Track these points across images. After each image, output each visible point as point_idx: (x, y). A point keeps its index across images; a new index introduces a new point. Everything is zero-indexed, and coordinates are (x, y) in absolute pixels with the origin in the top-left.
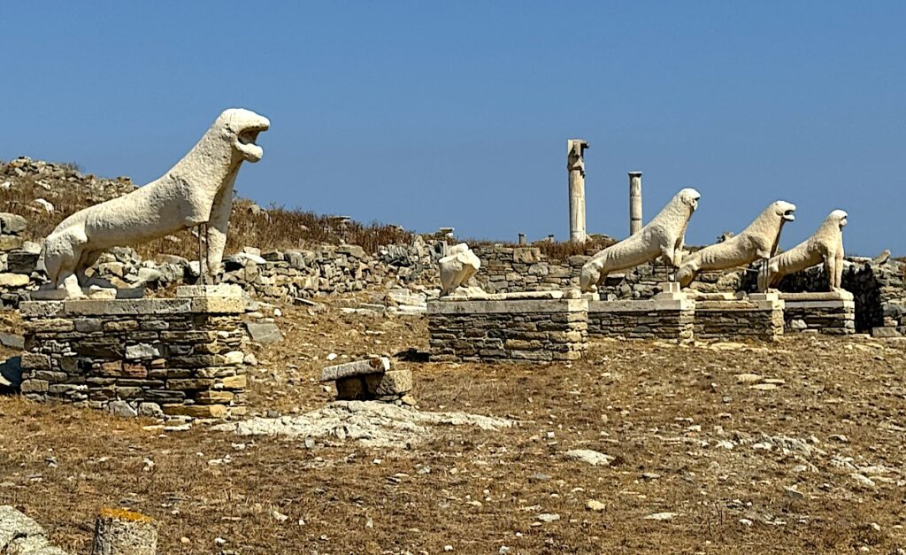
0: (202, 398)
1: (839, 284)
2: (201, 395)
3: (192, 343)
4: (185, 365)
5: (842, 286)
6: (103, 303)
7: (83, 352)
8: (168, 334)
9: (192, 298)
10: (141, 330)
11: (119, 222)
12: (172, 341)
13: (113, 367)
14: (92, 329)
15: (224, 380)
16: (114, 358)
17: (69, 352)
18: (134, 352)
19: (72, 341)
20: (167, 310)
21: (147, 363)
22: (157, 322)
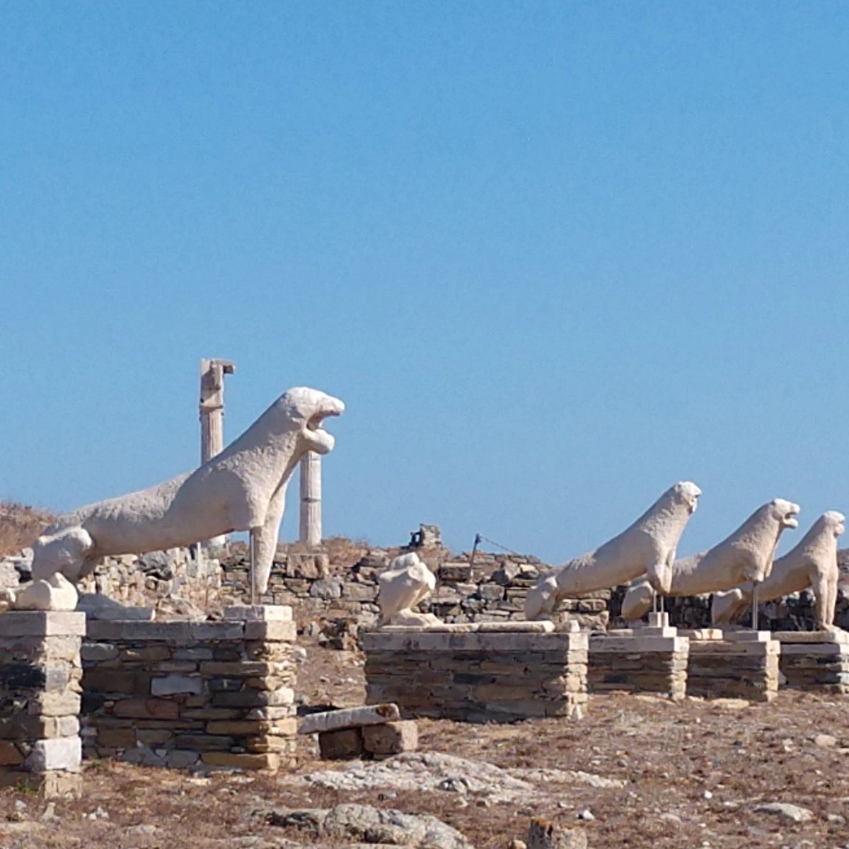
0: (257, 745)
1: (831, 620)
2: (255, 742)
3: (244, 677)
5: (835, 623)
6: (120, 625)
8: (212, 666)
9: (245, 621)
10: (172, 659)
13: (132, 706)
14: (104, 657)
15: (277, 723)
20: (210, 635)
21: (180, 701)
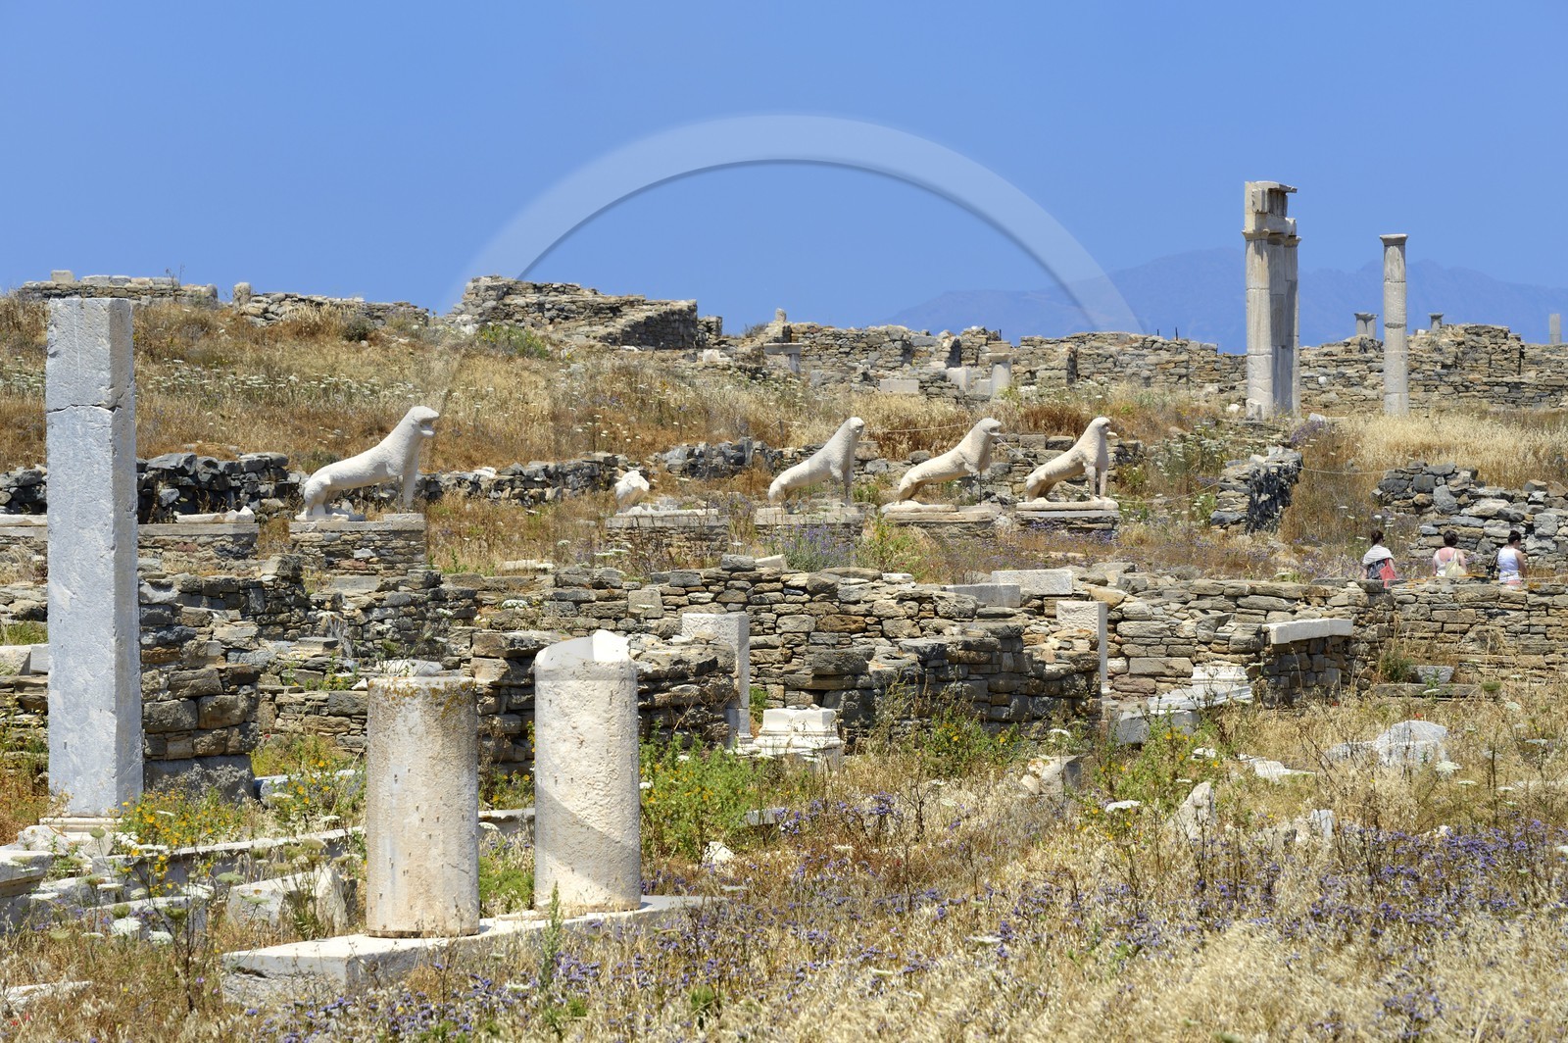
3: (393, 549)
4: (389, 562)
6: (341, 523)
7: (329, 554)
8: (379, 543)
10: (363, 542)
11: (350, 474)
12: (381, 547)
13: (346, 563)
14: (335, 540)
16: (348, 557)
17: (319, 553)
18: (358, 554)
19: (322, 547)
20: (380, 528)
21: (367, 561)
22: (371, 535)
